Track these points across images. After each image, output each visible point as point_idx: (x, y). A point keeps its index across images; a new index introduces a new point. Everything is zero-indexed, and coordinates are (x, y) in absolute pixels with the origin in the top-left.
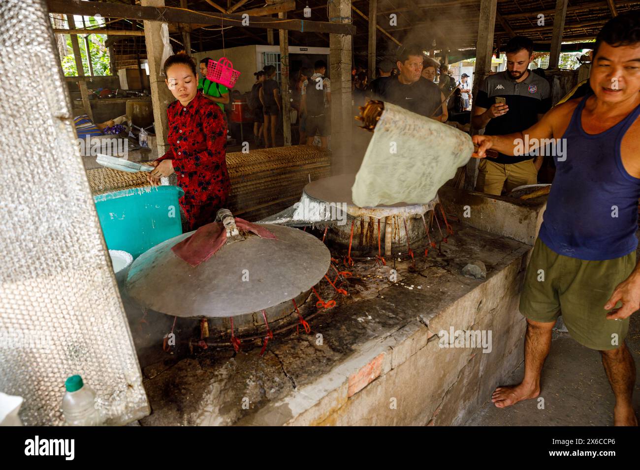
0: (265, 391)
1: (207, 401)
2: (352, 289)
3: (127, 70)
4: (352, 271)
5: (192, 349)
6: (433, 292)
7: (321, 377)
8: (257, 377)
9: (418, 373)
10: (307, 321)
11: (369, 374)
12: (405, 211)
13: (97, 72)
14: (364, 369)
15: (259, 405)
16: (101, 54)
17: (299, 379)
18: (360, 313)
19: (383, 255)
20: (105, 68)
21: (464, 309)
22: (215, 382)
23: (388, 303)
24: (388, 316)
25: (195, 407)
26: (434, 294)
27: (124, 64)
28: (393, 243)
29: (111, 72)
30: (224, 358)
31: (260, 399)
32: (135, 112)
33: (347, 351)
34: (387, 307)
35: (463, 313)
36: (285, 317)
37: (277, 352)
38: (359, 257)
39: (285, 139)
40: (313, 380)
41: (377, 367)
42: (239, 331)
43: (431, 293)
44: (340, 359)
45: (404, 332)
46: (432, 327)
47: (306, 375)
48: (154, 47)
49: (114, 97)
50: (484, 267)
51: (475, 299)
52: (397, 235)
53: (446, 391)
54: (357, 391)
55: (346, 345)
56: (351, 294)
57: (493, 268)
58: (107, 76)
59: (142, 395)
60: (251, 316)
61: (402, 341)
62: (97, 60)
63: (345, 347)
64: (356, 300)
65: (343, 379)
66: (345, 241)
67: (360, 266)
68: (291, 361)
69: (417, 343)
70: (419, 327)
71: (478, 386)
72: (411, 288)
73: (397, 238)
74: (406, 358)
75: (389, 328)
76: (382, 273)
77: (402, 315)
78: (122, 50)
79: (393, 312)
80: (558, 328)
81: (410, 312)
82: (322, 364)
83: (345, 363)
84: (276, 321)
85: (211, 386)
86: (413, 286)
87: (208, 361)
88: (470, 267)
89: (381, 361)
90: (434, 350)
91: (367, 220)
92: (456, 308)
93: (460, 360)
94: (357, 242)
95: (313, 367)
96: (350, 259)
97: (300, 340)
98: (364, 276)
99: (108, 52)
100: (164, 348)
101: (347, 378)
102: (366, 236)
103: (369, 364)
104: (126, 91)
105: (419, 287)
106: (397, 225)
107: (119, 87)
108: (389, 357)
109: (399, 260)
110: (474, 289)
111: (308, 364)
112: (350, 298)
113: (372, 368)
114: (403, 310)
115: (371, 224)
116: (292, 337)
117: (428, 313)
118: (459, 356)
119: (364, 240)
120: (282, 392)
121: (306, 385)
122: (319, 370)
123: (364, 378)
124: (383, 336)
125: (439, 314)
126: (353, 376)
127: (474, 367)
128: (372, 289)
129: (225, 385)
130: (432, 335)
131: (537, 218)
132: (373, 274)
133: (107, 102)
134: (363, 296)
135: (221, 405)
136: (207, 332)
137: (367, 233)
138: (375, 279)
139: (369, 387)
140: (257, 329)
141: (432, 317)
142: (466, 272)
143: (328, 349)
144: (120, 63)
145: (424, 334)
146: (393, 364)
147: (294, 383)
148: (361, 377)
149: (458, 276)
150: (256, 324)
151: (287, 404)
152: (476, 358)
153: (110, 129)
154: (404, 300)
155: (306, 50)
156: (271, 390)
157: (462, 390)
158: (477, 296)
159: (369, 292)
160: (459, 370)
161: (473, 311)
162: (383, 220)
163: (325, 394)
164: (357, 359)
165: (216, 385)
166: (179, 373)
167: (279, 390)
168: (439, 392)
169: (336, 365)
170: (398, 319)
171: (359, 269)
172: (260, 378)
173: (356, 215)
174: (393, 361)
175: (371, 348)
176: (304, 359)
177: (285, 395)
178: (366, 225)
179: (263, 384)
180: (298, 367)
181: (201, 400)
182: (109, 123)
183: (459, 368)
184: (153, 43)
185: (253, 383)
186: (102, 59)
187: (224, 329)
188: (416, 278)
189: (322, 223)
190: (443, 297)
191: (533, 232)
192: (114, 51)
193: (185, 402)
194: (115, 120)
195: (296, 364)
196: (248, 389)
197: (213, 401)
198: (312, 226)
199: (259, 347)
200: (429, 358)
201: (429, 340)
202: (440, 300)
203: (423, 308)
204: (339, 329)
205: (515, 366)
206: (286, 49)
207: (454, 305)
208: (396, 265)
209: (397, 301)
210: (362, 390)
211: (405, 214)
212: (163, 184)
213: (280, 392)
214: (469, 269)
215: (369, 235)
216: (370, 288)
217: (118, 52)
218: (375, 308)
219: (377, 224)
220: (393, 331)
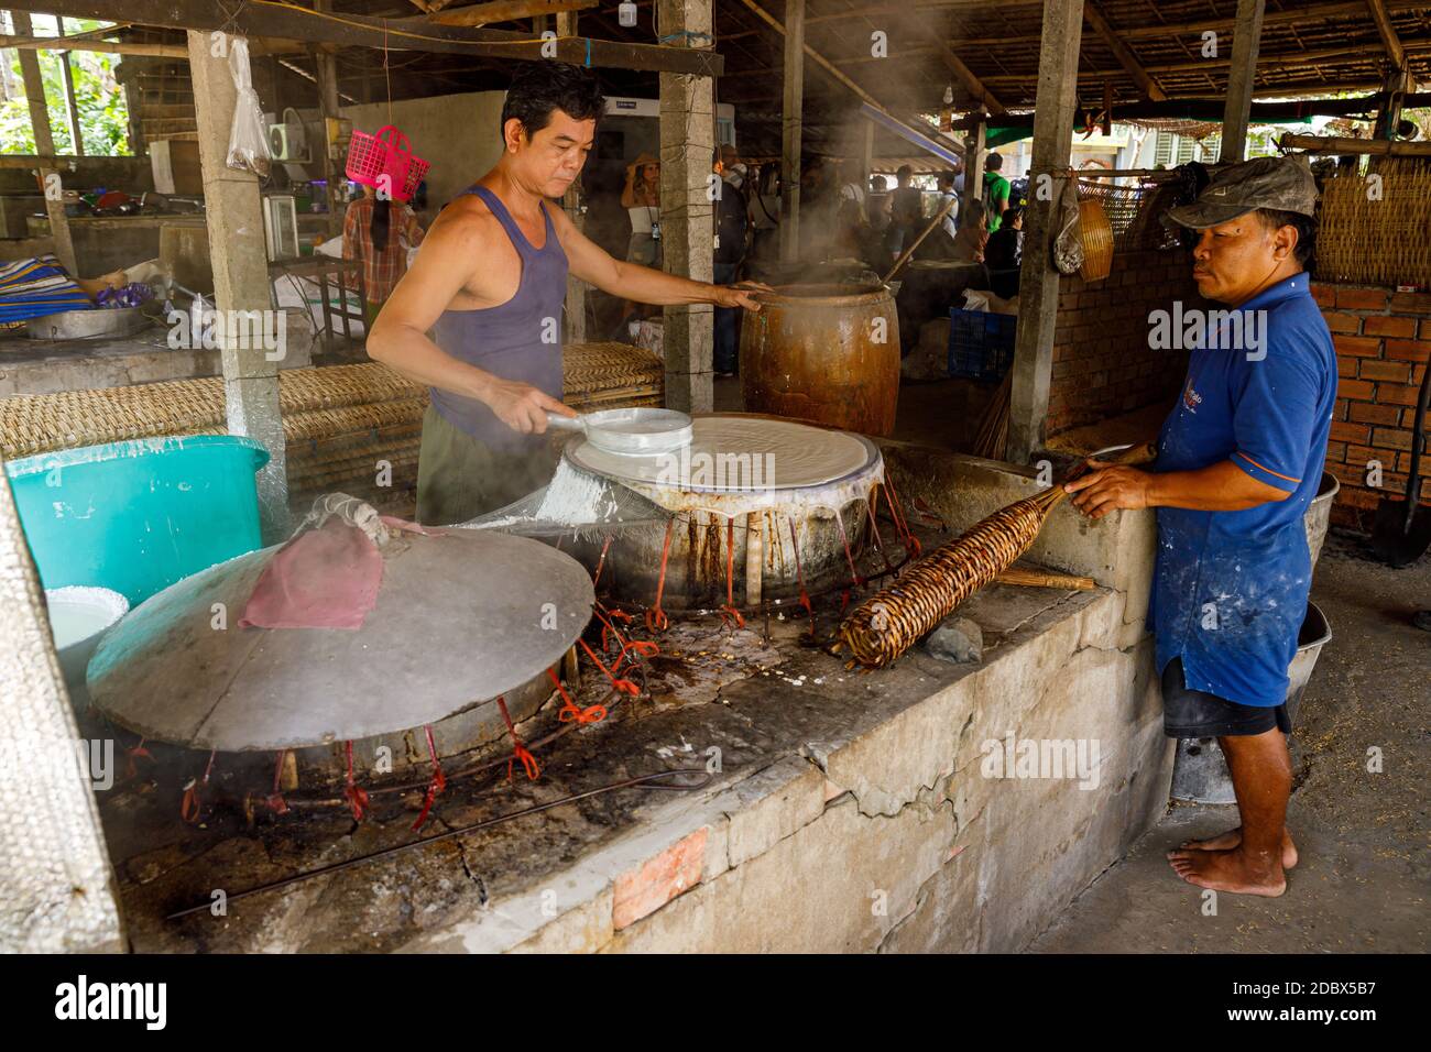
0: (412, 911)
1: (271, 932)
2: (657, 682)
3: (171, 143)
4: (665, 641)
5: (251, 816)
6: (849, 692)
7: (551, 879)
8: (398, 878)
9: (804, 883)
10: (533, 753)
11: (671, 876)
12: (793, 501)
13: (94, 147)
14: (655, 864)
15: (394, 941)
16: (104, 99)
17: (496, 883)
18: (665, 737)
19: (742, 604)
20: (116, 137)
21: (924, 733)
22: (297, 889)
23: (737, 716)
24: (732, 745)
25: (239, 947)
26: (850, 697)
27: (166, 128)
28: (765, 577)
29: (131, 147)
30: (328, 835)
31: (399, 927)
32: (183, 252)
33: (621, 821)
34: (733, 724)
35: (921, 743)
36: (487, 744)
37: (455, 824)
38: (686, 608)
39: (570, 330)
40: (529, 884)
41: (692, 861)
42: (372, 774)
43: (844, 694)
44: (601, 839)
45: (763, 782)
46: (837, 773)
47: (515, 873)
48: (213, 95)
49: (135, 211)
50: (979, 636)
51: (954, 712)
52: (775, 559)
53: (885, 932)
54: (640, 917)
55: (621, 808)
56: (652, 693)
57: (1003, 638)
58: (120, 158)
59: (107, 912)
60: (401, 739)
61: (755, 802)
62: (94, 113)
63: (617, 812)
64: (663, 707)
65: (601, 883)
66: (651, 572)
67: (686, 629)
68: (484, 843)
69: (796, 809)
70: (800, 770)
71: (976, 928)
72: (797, 683)
73: (776, 566)
74: (768, 843)
75: (730, 771)
76: (735, 647)
77: (764, 743)
78: (161, 90)
79: (745, 736)
80: (1197, 795)
81: (785, 736)
82: (556, 849)
83: (612, 849)
84: (463, 753)
85: (286, 900)
86: (803, 678)
87: (288, 844)
88: (944, 635)
89: (699, 846)
90: (845, 829)
91: (703, 520)
92: (902, 730)
93: (920, 859)
94: (679, 574)
95: (534, 856)
96: (660, 613)
97: (514, 795)
98: (691, 654)
99: (123, 94)
100: (185, 813)
101: (613, 882)
102: (703, 559)
103: (670, 852)
104: (167, 196)
105: (818, 681)
106: (774, 534)
107: (151, 186)
108: (720, 839)
109: (781, 617)
110: (949, 688)
111: (523, 850)
112: (648, 703)
113: (677, 862)
114: (770, 732)
115: (713, 531)
116: (496, 790)
117: (828, 739)
118: (917, 848)
119: (698, 568)
120: (453, 912)
121: (510, 896)
122: (548, 863)
123: (657, 886)
124: (712, 790)
125: (855, 742)
126: (626, 878)
127: (962, 879)
128: (704, 684)
129: (321, 897)
130: (839, 791)
131: (1119, 521)
132: (714, 649)
133: (115, 226)
134: (680, 698)
135: (302, 942)
136: (295, 777)
137: (704, 553)
138: (716, 661)
139: (670, 909)
140: (416, 773)
141: (836, 747)
142: (936, 647)
143: (577, 816)
144: (155, 126)
145: (815, 788)
146: (734, 857)
147: (483, 891)
148: (649, 883)
149: (916, 656)
150: (414, 760)
151: (461, 938)
152: (966, 857)
153: (114, 293)
154: (775, 708)
155: (633, 106)
156: (427, 906)
157: (930, 935)
158: (958, 703)
159: (696, 689)
160: (919, 883)
161: (949, 739)
162: (743, 522)
163: (553, 914)
164: (641, 840)
165: (299, 895)
166: (214, 869)
167: (445, 908)
168: (866, 933)
169: (588, 853)
170: (753, 752)
171: (681, 637)
172: (407, 881)
173: (675, 509)
174: (732, 848)
175: (678, 815)
176: (515, 838)
177: (457, 917)
178: (702, 534)
179: (412, 894)
180: (499, 855)
181: (259, 930)
182: (113, 279)
183: (920, 878)
184: (210, 85)
185: (388, 893)
186: (106, 113)
187: (336, 771)
188: (814, 659)
189: (598, 529)
190: (871, 704)
191: (1110, 555)
192: (140, 93)
193: (219, 934)
194: (131, 271)
195: (496, 850)
196: (373, 904)
197: (285, 933)
198: (572, 536)
199: (413, 810)
200: (831, 847)
201: (828, 804)
202: (863, 709)
203: (817, 729)
204: (610, 772)
205: (1080, 884)
207: (895, 720)
208: (771, 629)
209: (759, 712)
210: (652, 914)
211: (794, 507)
212: (231, 433)
213: (449, 913)
214: (942, 638)
215: (708, 556)
216: (699, 681)
217: (152, 96)
218: (704, 726)
219: (726, 529)
220: (739, 778)
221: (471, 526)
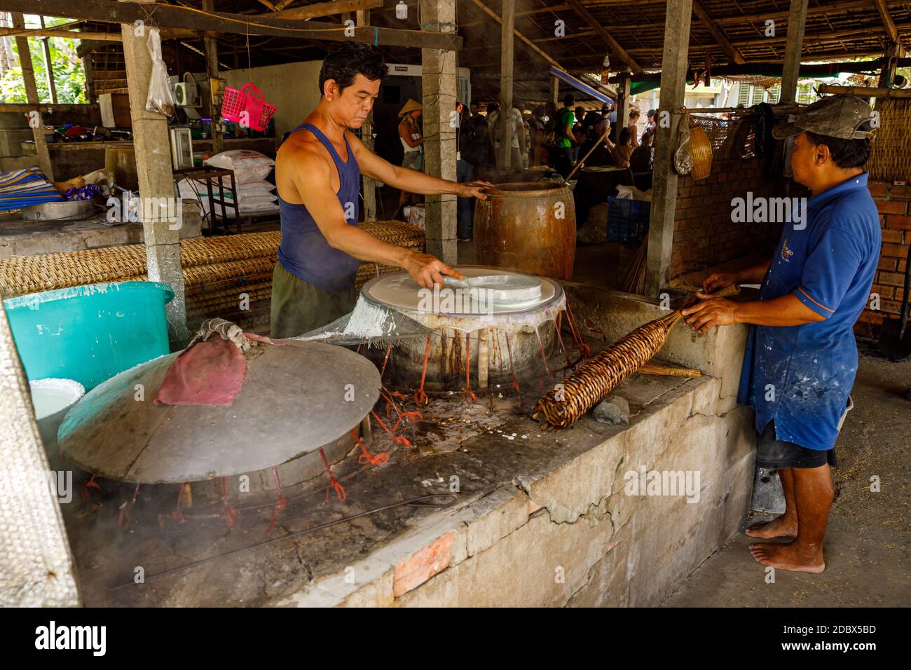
0: (265, 585)
2: (421, 438)
3: (113, 95)
4: (427, 412)
5: (162, 525)
6: (544, 444)
7: (353, 565)
8: (256, 564)
9: (515, 566)
10: (342, 484)
11: (431, 562)
12: (508, 322)
13: (64, 98)
14: (420, 555)
16: (71, 68)
17: (319, 567)
18: (427, 473)
19: (475, 388)
20: (78, 92)
21: (592, 470)
22: (191, 572)
23: (472, 459)
24: (469, 479)
26: (544, 447)
27: (109, 85)
28: (490, 370)
29: (87, 98)
30: (212, 537)
31: (257, 596)
32: (120, 164)
33: (398, 528)
34: (470, 465)
35: (591, 476)
36: (313, 478)
37: (292, 529)
38: (440, 391)
39: (366, 212)
40: (339, 568)
41: (444, 553)
42: (239, 498)
43: (540, 445)
44: (386, 539)
45: (489, 502)
46: (537, 496)
47: (331, 561)
48: (138, 65)
49: (90, 138)
50: (627, 408)
51: (611, 456)
52: (497, 358)
53: (568, 597)
54: (411, 589)
55: (399, 519)
56: (418, 445)
57: (643, 409)
58: (80, 105)
59: (70, 587)
60: (258, 475)
61: (484, 515)
62: (63, 77)
63: (396, 522)
64: (425, 454)
65: (386, 567)
66: (418, 368)
67: (440, 404)
68: (311, 542)
69: (510, 518)
70: (513, 494)
71: (626, 594)
72: (511, 438)
73: (497, 363)
74: (492, 541)
75: (468, 494)
76: (471, 415)
77: (490, 477)
78: (106, 62)
79: (478, 473)
80: (768, 508)
81: (503, 472)
82: (357, 545)
83: (392, 545)
84: (297, 484)
85: (185, 579)
86: (515, 435)
87: (186, 543)
88: (604, 406)
89: (448, 543)
90: (542, 531)
91: (451, 334)
92: (578, 468)
93: (590, 551)
94: (435, 368)
95: (343, 550)
96: (423, 394)
97: (330, 511)
98: (443, 420)
99: (82, 65)
100: (120, 523)
101: (393, 567)
102: (451, 359)
103: (429, 547)
104: (110, 129)
105: (524, 437)
106: (496, 343)
107: (100, 123)
108: (462, 539)
109: (501, 396)
110: (609, 440)
111: (336, 546)
112: (415, 451)
113: (434, 554)
114: (494, 469)
115: (456, 341)
116: (319, 508)
117: (531, 474)
118: (588, 543)
119: (447, 365)
120: (291, 586)
121: (328, 576)
122: (352, 555)
123: (422, 569)
124: (456, 507)
125: (548, 476)
126: (402, 564)
127: (616, 564)
128: (451, 439)
129: (207, 577)
130: (538, 507)
131: (716, 333)
132: (458, 416)
133: (78, 148)
134: (436, 448)
136: (190, 500)
137: (451, 355)
138: (459, 424)
139: (430, 584)
140: (267, 496)
141: (536, 479)
142: (599, 414)
143: (371, 524)
144: (103, 84)
145: (523, 505)
146: (471, 550)
147: (310, 573)
148: (416, 567)
149: (587, 421)
150: (266, 488)
151: (296, 603)
152: (620, 549)
153: (76, 191)
154: (497, 454)
156: (274, 583)
157: (597, 597)
158: (614, 450)
159: (446, 443)
160: (590, 565)
161: (608, 473)
162: (476, 334)
163: (355, 588)
164: (410, 540)
165: (193, 576)
167: (286, 583)
168: (556, 598)
169: (377, 548)
170: (483, 482)
171: (437, 409)
172: (261, 566)
173: (433, 327)
174: (470, 544)
175: (434, 524)
176: (331, 538)
177: (294, 590)
178: (450, 343)
179: (265, 575)
180: (321, 550)
181: (167, 599)
182: (75, 182)
183: (590, 562)
184: (135, 59)
185: (249, 574)
186: (72, 77)
187: (217, 496)
188: (522, 422)
189: (383, 340)
190: (559, 451)
191: (711, 355)
192: (93, 64)
193: (142, 601)
194: (87, 177)
195: (318, 546)
196: (240, 582)
197: (184, 600)
198: (367, 344)
199: (266, 521)
200: (533, 543)
201: (531, 516)
202: (553, 455)
203: (524, 467)
204: (391, 496)
205: (693, 566)
207: (574, 462)
208: (494, 403)
209: (486, 457)
210: (418, 587)
211: (508, 326)
212: (150, 280)
213: (288, 587)
214: (604, 409)
215: (454, 357)
216: (448, 437)
217: (100, 66)
218: (452, 466)
219: (465, 340)
220: (473, 499)
221: (303, 339)
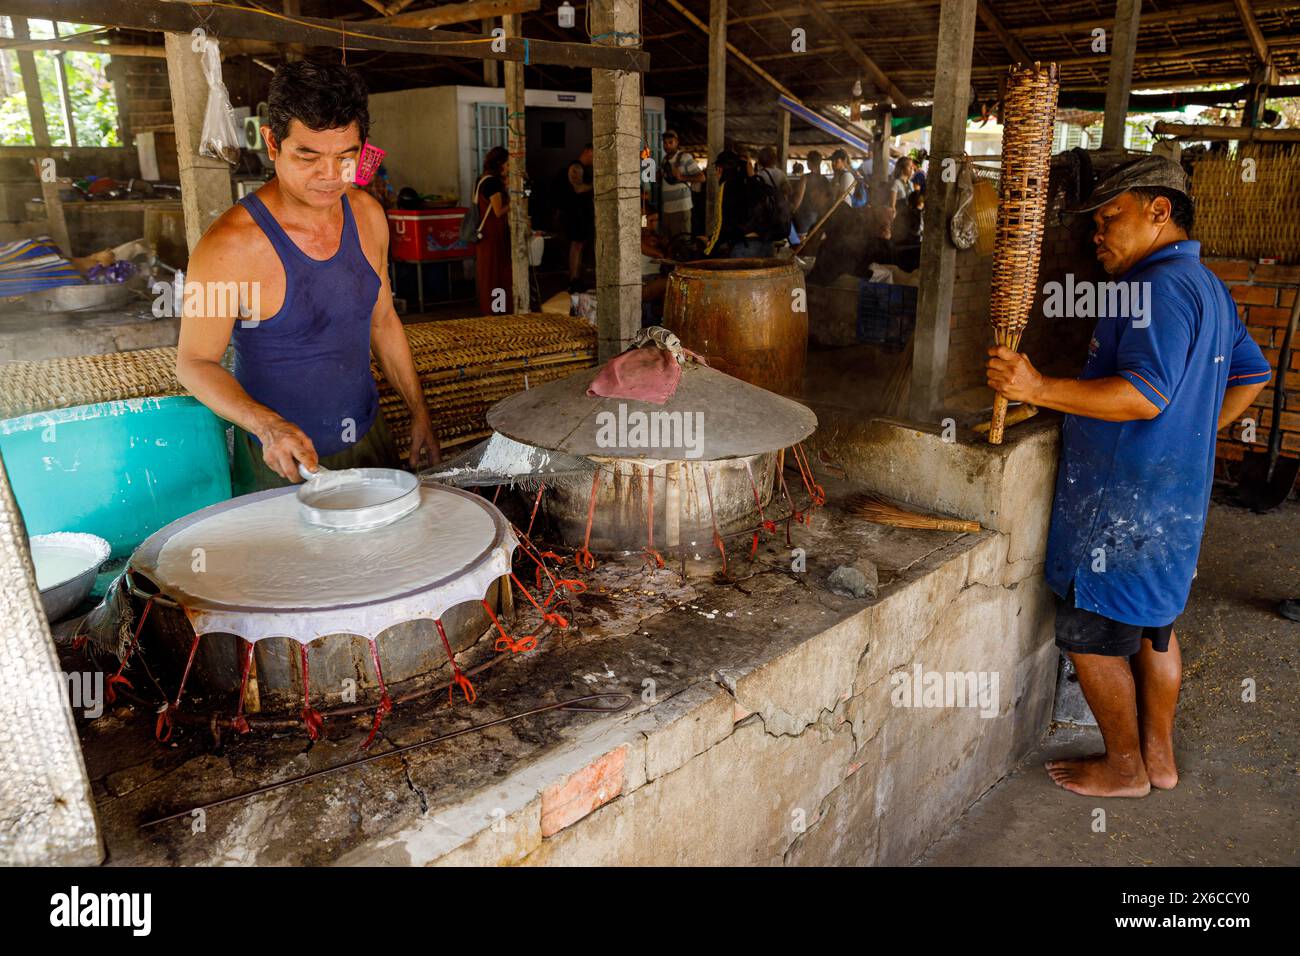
0: (361, 819)
1: (234, 839)
2: (584, 616)
3: (156, 134)
4: (592, 580)
5: (217, 736)
6: (757, 625)
7: (485, 791)
8: (348, 790)
9: (716, 796)
10: (471, 679)
11: (594, 789)
13: (86, 138)
14: (579, 778)
15: (343, 846)
16: (95, 95)
17: (436, 795)
18: (591, 665)
19: (661, 546)
20: (106, 129)
21: (824, 661)
22: (258, 801)
23: (655, 646)
24: (650, 672)
25: (205, 852)
26: (757, 628)
28: (682, 522)
29: (120, 139)
30: (286, 753)
31: (348, 834)
32: (164, 233)
33: (549, 740)
34: (652, 653)
35: (822, 669)
36: (430, 672)
37: (400, 742)
38: (612, 550)
40: (465, 796)
41: (613, 775)
42: (327, 698)
43: (752, 626)
44: (531, 756)
45: (678, 704)
46: (745, 697)
47: (454, 785)
49: (123, 196)
50: (875, 574)
51: (852, 642)
52: (692, 505)
53: (791, 840)
54: (566, 825)
55: (550, 728)
56: (579, 626)
57: (897, 576)
58: (110, 149)
59: (85, 820)
60: (353, 667)
61: (670, 722)
62: (86, 108)
63: (546, 732)
64: (589, 638)
65: (531, 795)
66: (581, 518)
67: (612, 569)
68: (426, 760)
69: (708, 728)
70: (711, 694)
71: (875, 837)
72: (711, 616)
73: (692, 512)
74: (682, 760)
76: (656, 585)
77: (680, 670)
78: (147, 87)
79: (663, 663)
80: (1076, 717)
81: (698, 664)
82: (490, 764)
83: (540, 764)
84: (408, 679)
85: (248, 810)
86: (716, 612)
87: (250, 760)
88: (842, 572)
89: (619, 761)
90: (753, 747)
91: (627, 471)
92: (804, 658)
93: (822, 775)
94: (604, 518)
95: (470, 771)
96: (588, 555)
97: (454, 717)
98: (616, 591)
99: (113, 91)
100: (158, 732)
101: (541, 794)
102: (627, 505)
103: (592, 766)
104: (152, 183)
105: (729, 615)
106: (691, 483)
107: (138, 175)
108: (638, 755)
109: (697, 558)
110: (847, 621)
111: (461, 765)
112: (575, 634)
113: (600, 776)
114: (685, 660)
115: (635, 480)
116: (438, 712)
117: (737, 667)
118: (819, 764)
119: (622, 514)
120: (396, 820)
121: (448, 806)
122: (482, 777)
123: (581, 798)
124: (632, 712)
125: (761, 669)
126: (553, 790)
127: (860, 794)
128: (626, 618)
129: (279, 807)
130: (748, 713)
131: (1002, 470)
132: (636, 586)
133: (105, 209)
134: (605, 630)
135: (262, 847)
136: (257, 701)
137: (628, 499)
138: (638, 597)
139: (593, 818)
140: (366, 697)
141: (744, 674)
142: (835, 583)
143: (510, 735)
144: (142, 119)
145: (725, 710)
146: (651, 772)
147: (424, 802)
148: (574, 795)
149: (819, 592)
150: (364, 685)
151: (404, 843)
152: (865, 773)
153: (102, 270)
154: (690, 639)
155: (573, 99)
156: (373, 815)
158: (856, 634)
159: (619, 622)
160: (822, 795)
161: (848, 666)
162: (662, 473)
163: (487, 823)
164: (565, 756)
165: (260, 807)
166: (184, 783)
167: (390, 817)
168: (774, 840)
170: (669, 678)
171: (607, 575)
172: (356, 793)
173: (602, 460)
174: (650, 764)
175: (599, 735)
176: (454, 754)
177: (401, 825)
178: (626, 483)
179: (360, 804)
180: (439, 771)
181: (223, 837)
182: (102, 257)
183: (822, 791)
184: (185, 83)
185: (339, 803)
186: (98, 108)
187: (294, 696)
188: (726, 595)
189: (531, 478)
190: (777, 635)
191: (995, 501)
192: (128, 90)
193: (187, 841)
194: (118, 250)
195: (436, 765)
196: (326, 814)
197: (246, 840)
198: (509, 485)
199: (363, 731)
200: (740, 764)
201: (737, 725)
202: (769, 640)
203: (727, 657)
204: (540, 696)
205: (970, 798)
206: (519, 98)
207: (798, 650)
208: (688, 568)
209: (675, 642)
210: (577, 823)
213: (393, 821)
214: (842, 576)
215: (632, 503)
216: (622, 615)
217: (139, 93)
218: (626, 655)
219: (647, 479)
220: (655, 701)
